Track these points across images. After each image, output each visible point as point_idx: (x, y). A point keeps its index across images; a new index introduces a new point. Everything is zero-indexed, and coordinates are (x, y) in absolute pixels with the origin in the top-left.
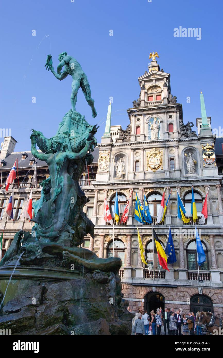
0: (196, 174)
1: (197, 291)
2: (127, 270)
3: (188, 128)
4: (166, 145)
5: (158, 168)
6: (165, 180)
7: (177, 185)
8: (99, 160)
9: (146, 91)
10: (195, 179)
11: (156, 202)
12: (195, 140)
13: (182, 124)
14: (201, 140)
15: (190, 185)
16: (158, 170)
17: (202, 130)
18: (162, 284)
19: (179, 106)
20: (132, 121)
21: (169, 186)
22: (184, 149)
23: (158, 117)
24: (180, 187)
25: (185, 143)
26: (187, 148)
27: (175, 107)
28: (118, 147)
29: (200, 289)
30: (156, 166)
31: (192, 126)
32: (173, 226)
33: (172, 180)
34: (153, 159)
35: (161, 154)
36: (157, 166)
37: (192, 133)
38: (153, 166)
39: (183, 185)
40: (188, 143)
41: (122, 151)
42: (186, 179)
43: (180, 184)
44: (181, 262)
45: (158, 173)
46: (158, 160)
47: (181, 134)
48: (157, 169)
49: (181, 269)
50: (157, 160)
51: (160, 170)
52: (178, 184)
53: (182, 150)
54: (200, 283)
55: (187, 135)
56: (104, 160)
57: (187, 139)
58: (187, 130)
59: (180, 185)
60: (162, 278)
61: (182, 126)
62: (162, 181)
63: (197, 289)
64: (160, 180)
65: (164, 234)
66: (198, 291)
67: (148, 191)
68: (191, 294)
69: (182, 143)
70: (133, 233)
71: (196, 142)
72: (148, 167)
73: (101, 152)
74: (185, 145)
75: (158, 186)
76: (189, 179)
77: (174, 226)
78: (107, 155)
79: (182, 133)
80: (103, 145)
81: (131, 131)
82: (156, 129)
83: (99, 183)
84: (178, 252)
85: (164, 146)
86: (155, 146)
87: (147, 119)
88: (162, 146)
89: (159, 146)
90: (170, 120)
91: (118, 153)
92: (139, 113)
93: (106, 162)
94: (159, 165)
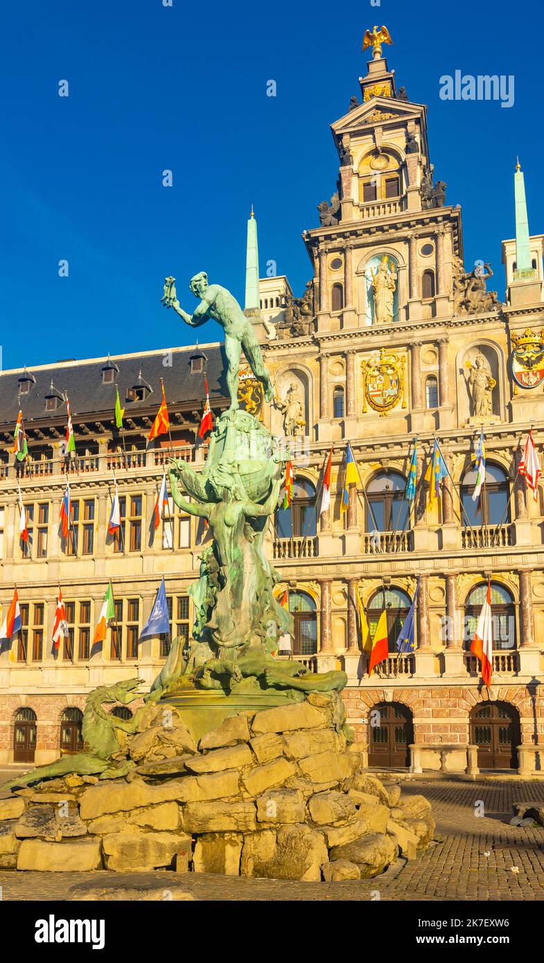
3: (478, 281)
4: (415, 340)
5: (392, 404)
9: (355, 167)
11: (388, 496)
12: (493, 319)
13: (460, 271)
14: (511, 319)
16: (393, 410)
17: (514, 289)
19: (452, 215)
20: (320, 269)
22: (463, 347)
23: (392, 251)
25: (466, 328)
27: (440, 219)
28: (284, 352)
30: (388, 400)
31: (487, 277)
33: (431, 437)
34: (380, 379)
35: (400, 364)
36: (391, 398)
37: (488, 299)
38: (379, 401)
39: (458, 448)
40: (475, 328)
41: (296, 361)
45: (394, 418)
46: (394, 383)
47: (456, 304)
48: (391, 406)
51: (399, 410)
52: (448, 445)
53: (457, 351)
55: (474, 304)
56: (249, 389)
57: (473, 317)
58: (475, 288)
61: (460, 278)
64: (397, 438)
67: (370, 469)
69: (459, 329)
70: (335, 576)
72: (367, 403)
74: (465, 335)
75: (394, 454)
79: (459, 299)
81: (319, 299)
82: (387, 290)
85: (408, 341)
86: (387, 344)
87: (362, 259)
88: (403, 341)
89: (394, 343)
90: (428, 262)
91: (287, 368)
92: (338, 242)
93: (257, 396)
94: (395, 395)
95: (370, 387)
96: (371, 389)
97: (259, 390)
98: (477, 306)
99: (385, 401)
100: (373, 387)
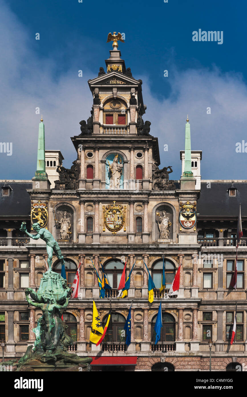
0: (169, 240)
1: (159, 361)
2: (81, 344)
3: (165, 175)
4: (132, 199)
5: (119, 229)
6: (128, 246)
7: (144, 252)
8: (32, 213)
9: (101, 106)
10: (167, 247)
11: (115, 271)
12: (172, 195)
13: (156, 168)
14: (180, 196)
15: (161, 253)
16: (119, 231)
17: (183, 181)
18: (122, 356)
19: (153, 141)
20: (80, 156)
21: (133, 253)
22: (156, 206)
23: (121, 153)
24: (148, 256)
25: (158, 197)
26: (160, 205)
27: (147, 142)
28: (61, 197)
29: (163, 358)
30: (116, 227)
31: (169, 173)
32: (136, 300)
33: (138, 247)
34: (112, 216)
35: (123, 210)
36: (118, 226)
37: (170, 184)
38: (112, 226)
39: (152, 253)
40: (163, 197)
41: (66, 202)
42: (155, 246)
43: (148, 251)
44: (144, 335)
45: (119, 235)
46: (120, 218)
47: (154, 184)
48: (118, 230)
49: (144, 341)
50: (118, 218)
51: (121, 231)
52: (146, 251)
53: (153, 207)
54: (164, 353)
55: (162, 185)
56: (40, 214)
58: (163, 178)
59: (147, 253)
60: (122, 350)
61: (155, 172)
62: (125, 247)
63: (160, 359)
64: (121, 246)
65: (126, 307)
66: (161, 360)
67: (106, 259)
68: (153, 363)
69: (154, 197)
70: (87, 307)
71: (174, 197)
72: (105, 227)
73: (34, 201)
74: (157, 200)
75: (119, 253)
76: (159, 246)
77: (138, 300)
78: (44, 207)
79: (155, 181)
80: (36, 192)
81: (79, 171)
82: (117, 172)
83: (36, 246)
84: (142, 325)
85: (128, 199)
86: (116, 199)
87: (104, 155)
88: (125, 199)
89: (121, 199)
90: (139, 161)
91: (61, 204)
92: (92, 145)
93: (44, 217)
94: (120, 225)
95: (107, 219)
96: (107, 220)
97: (45, 215)
98: (164, 186)
99: (115, 227)
100: (108, 219)
